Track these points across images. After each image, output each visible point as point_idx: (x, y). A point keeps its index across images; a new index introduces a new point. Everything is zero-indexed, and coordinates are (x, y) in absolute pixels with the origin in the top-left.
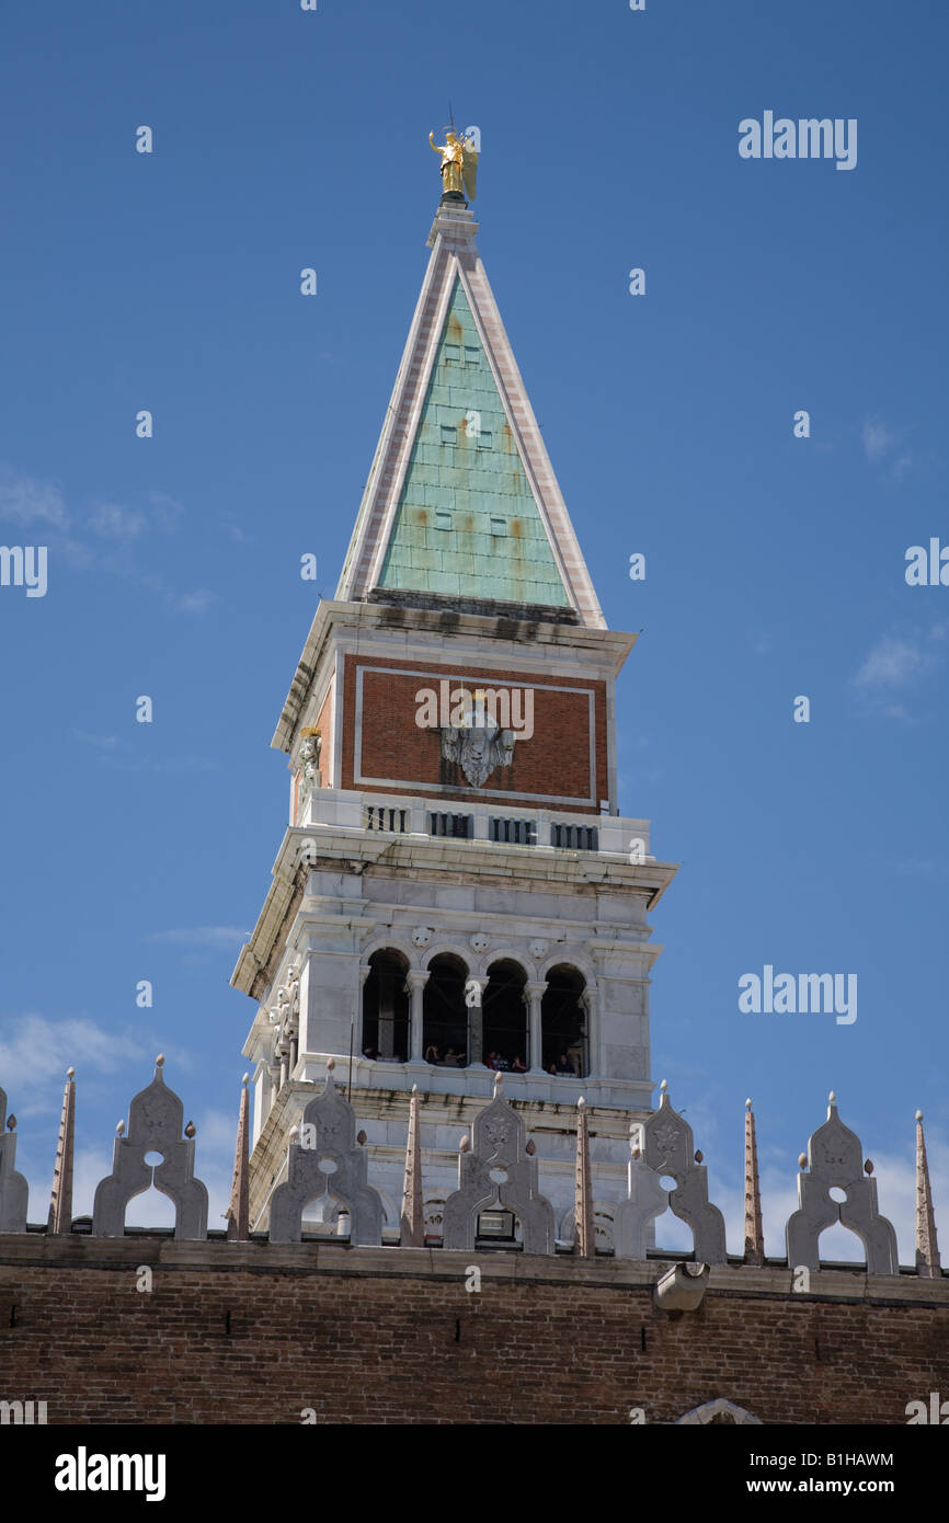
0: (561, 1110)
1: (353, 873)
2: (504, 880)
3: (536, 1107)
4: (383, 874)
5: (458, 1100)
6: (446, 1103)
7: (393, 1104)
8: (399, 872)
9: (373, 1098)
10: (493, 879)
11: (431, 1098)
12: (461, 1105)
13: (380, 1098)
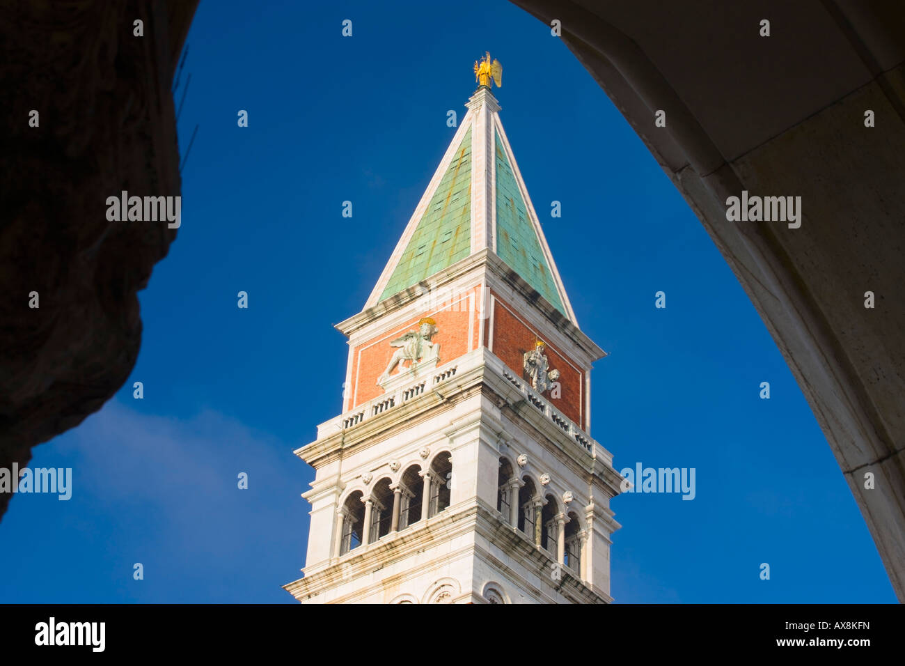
0: (585, 591)
1: (498, 406)
2: (557, 451)
3: (575, 584)
4: (509, 416)
5: (545, 561)
6: (539, 560)
7: (517, 547)
8: (516, 418)
9: (510, 538)
10: (553, 447)
11: (535, 553)
12: (545, 565)
13: (513, 540)
